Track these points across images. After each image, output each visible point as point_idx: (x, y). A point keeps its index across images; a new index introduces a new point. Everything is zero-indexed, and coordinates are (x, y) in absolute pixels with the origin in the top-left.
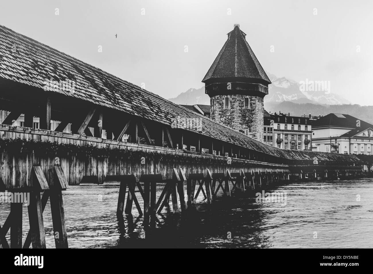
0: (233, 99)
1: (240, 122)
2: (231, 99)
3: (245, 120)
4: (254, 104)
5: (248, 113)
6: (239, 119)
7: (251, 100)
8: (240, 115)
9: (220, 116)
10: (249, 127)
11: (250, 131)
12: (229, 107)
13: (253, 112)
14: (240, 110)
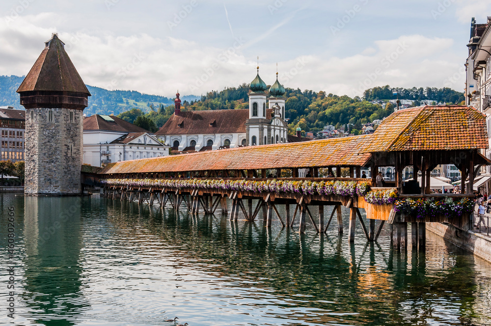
0: (57, 112)
1: (65, 136)
2: (55, 112)
3: (70, 134)
4: (78, 117)
5: (72, 127)
6: (64, 133)
7: (75, 114)
8: (65, 129)
9: (42, 130)
10: (74, 141)
11: (74, 145)
12: (54, 121)
13: (77, 126)
14: (65, 124)
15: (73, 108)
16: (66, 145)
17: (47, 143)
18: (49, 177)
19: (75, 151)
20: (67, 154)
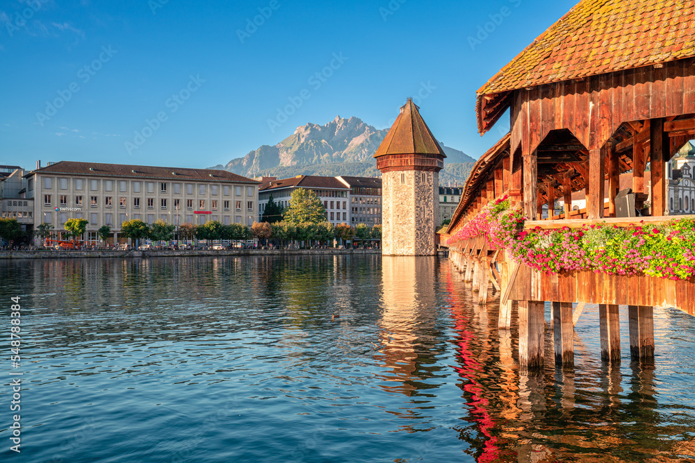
7: (427, 176)
10: (427, 203)
15: (426, 170)
16: (418, 207)
17: (401, 206)
18: (403, 239)
19: (428, 212)
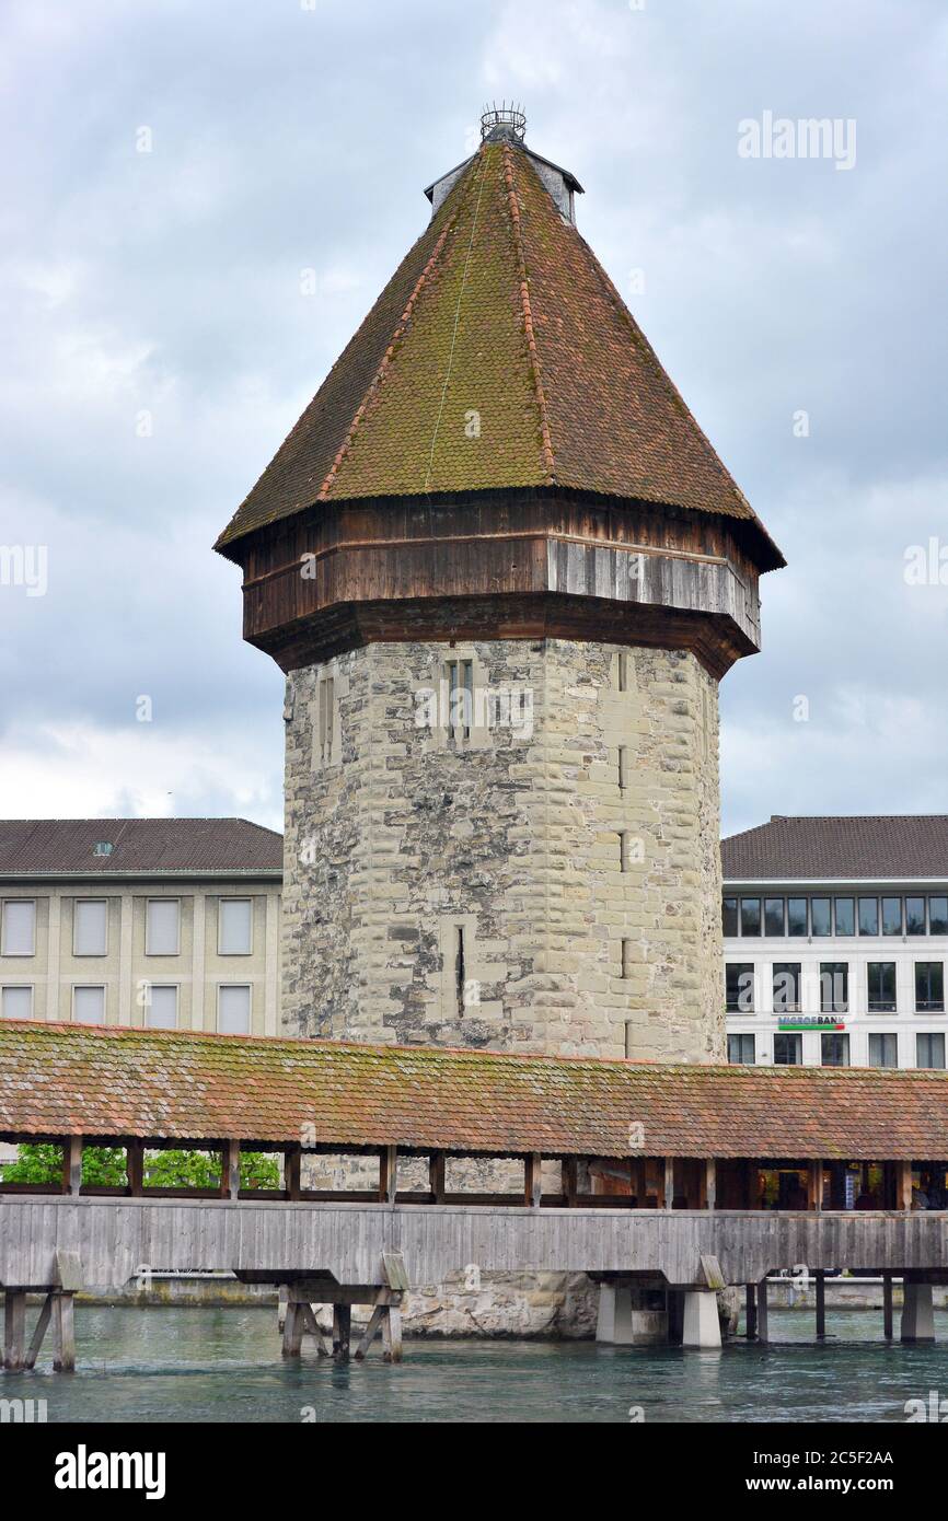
1: (398, 859)
3: (441, 840)
5: (469, 783)
6: (389, 837)
7: (498, 676)
8: (401, 801)
10: (482, 892)
11: (488, 928)
13: (516, 771)
14: (393, 762)
16: (401, 933)
19: (498, 973)
20: (419, 1005)
